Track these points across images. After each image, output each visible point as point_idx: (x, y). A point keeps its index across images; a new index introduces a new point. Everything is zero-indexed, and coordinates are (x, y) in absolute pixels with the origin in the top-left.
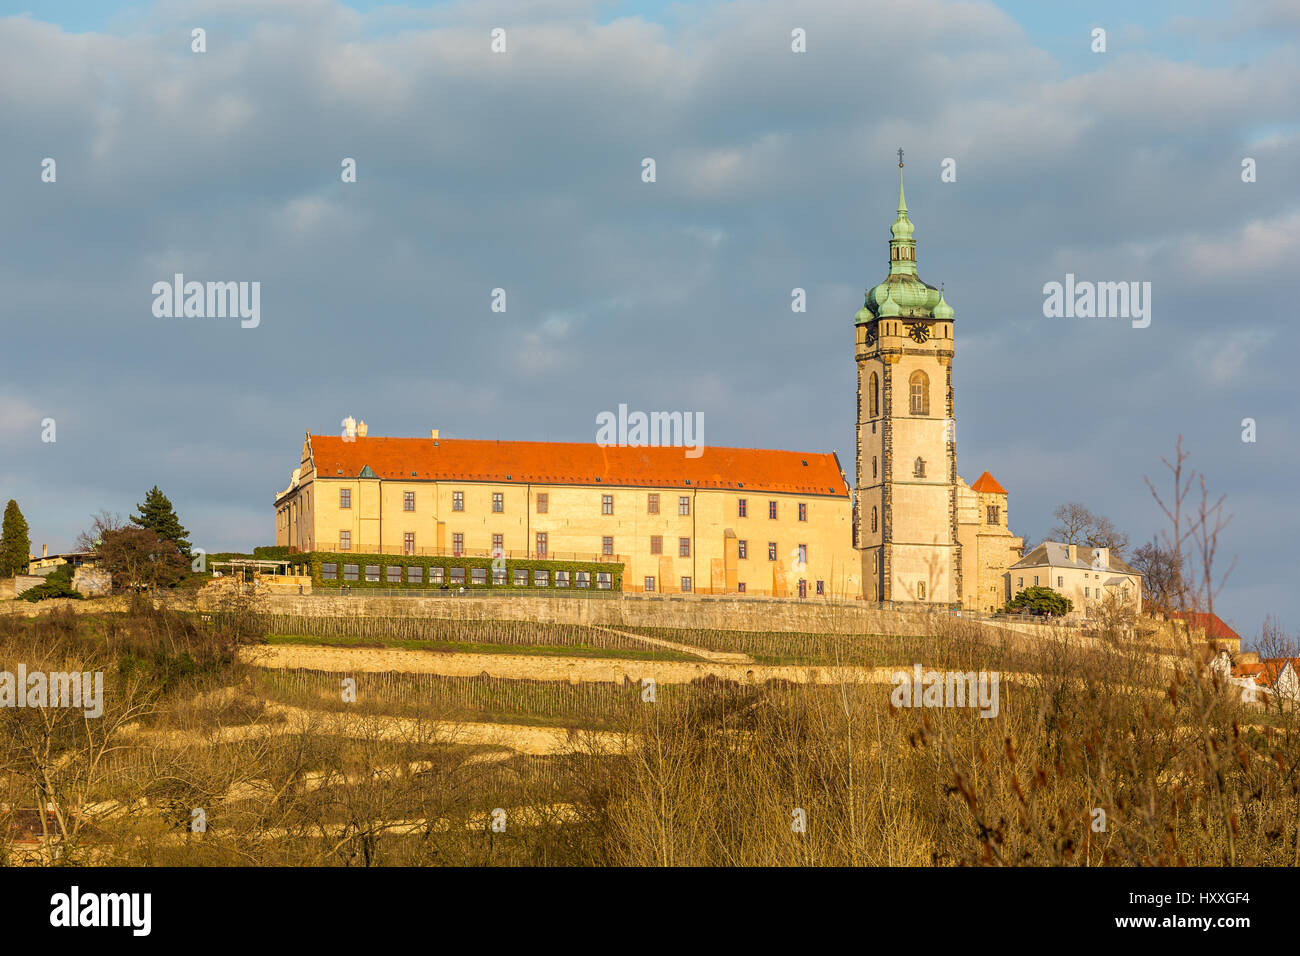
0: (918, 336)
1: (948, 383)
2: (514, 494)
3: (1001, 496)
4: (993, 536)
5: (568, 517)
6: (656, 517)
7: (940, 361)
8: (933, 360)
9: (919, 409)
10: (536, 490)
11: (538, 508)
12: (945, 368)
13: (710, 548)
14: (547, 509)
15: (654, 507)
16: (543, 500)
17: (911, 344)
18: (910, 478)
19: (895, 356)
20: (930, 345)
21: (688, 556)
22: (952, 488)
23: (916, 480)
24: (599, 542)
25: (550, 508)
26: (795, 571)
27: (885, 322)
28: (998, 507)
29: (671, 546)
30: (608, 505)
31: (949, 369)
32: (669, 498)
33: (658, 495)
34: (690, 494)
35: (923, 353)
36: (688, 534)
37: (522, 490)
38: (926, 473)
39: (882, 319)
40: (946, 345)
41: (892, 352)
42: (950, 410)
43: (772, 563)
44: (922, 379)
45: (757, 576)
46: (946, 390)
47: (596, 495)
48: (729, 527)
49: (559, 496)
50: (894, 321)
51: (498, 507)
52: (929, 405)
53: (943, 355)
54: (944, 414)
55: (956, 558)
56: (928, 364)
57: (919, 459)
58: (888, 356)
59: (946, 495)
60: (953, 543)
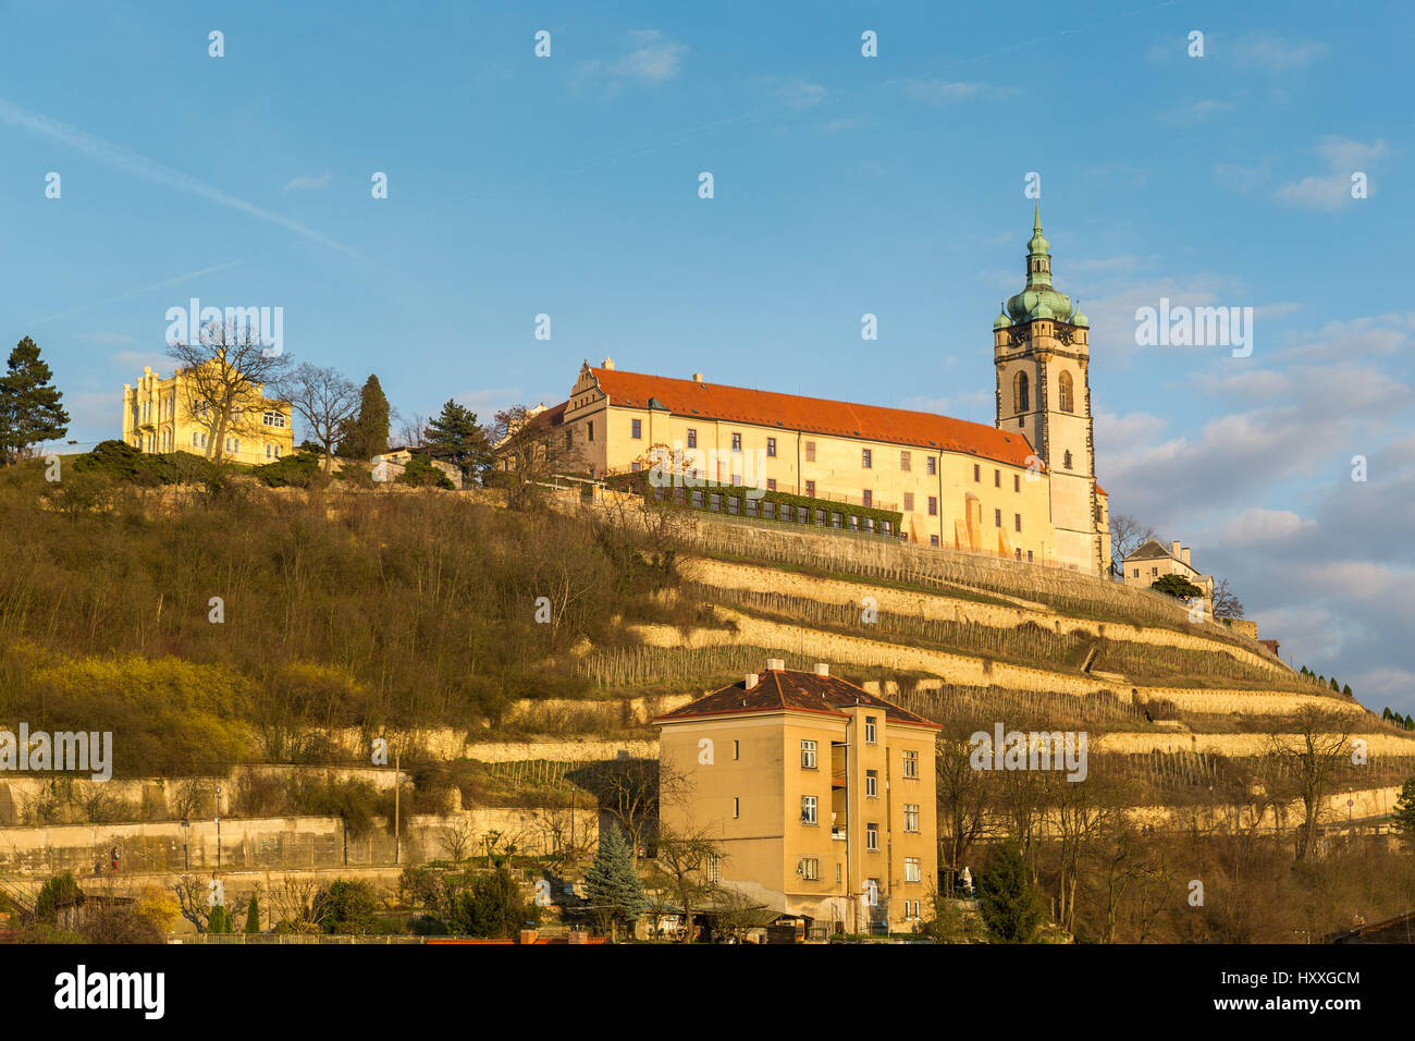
0: (1066, 339)
1: (1087, 385)
2: (785, 439)
5: (833, 467)
6: (908, 474)
7: (1080, 365)
8: (1075, 362)
9: (1067, 407)
10: (805, 438)
11: (807, 456)
12: (1084, 371)
13: (953, 509)
14: (814, 457)
15: (906, 465)
16: (811, 448)
17: (1059, 346)
18: (1061, 469)
19: (1049, 355)
20: (1073, 349)
21: (935, 514)
22: (1093, 480)
23: (1066, 471)
24: (861, 495)
25: (817, 458)
26: (1014, 540)
27: (1041, 323)
28: (1101, 506)
29: (921, 504)
30: (868, 457)
31: (1086, 372)
32: (919, 456)
33: (909, 453)
34: (936, 454)
35: (1069, 355)
36: (935, 494)
37: (793, 436)
38: (1073, 465)
39: (1037, 320)
40: (1085, 350)
41: (1048, 351)
42: (1089, 410)
43: (998, 528)
44: (1066, 378)
45: (988, 540)
46: (1084, 392)
47: (856, 448)
48: (968, 490)
49: (827, 446)
50: (1048, 323)
51: (772, 452)
52: (1072, 403)
53: (1082, 358)
54: (1084, 413)
55: (1098, 545)
56: (1072, 366)
57: (1067, 451)
58: (1043, 354)
59: (1086, 486)
60: (1094, 531)
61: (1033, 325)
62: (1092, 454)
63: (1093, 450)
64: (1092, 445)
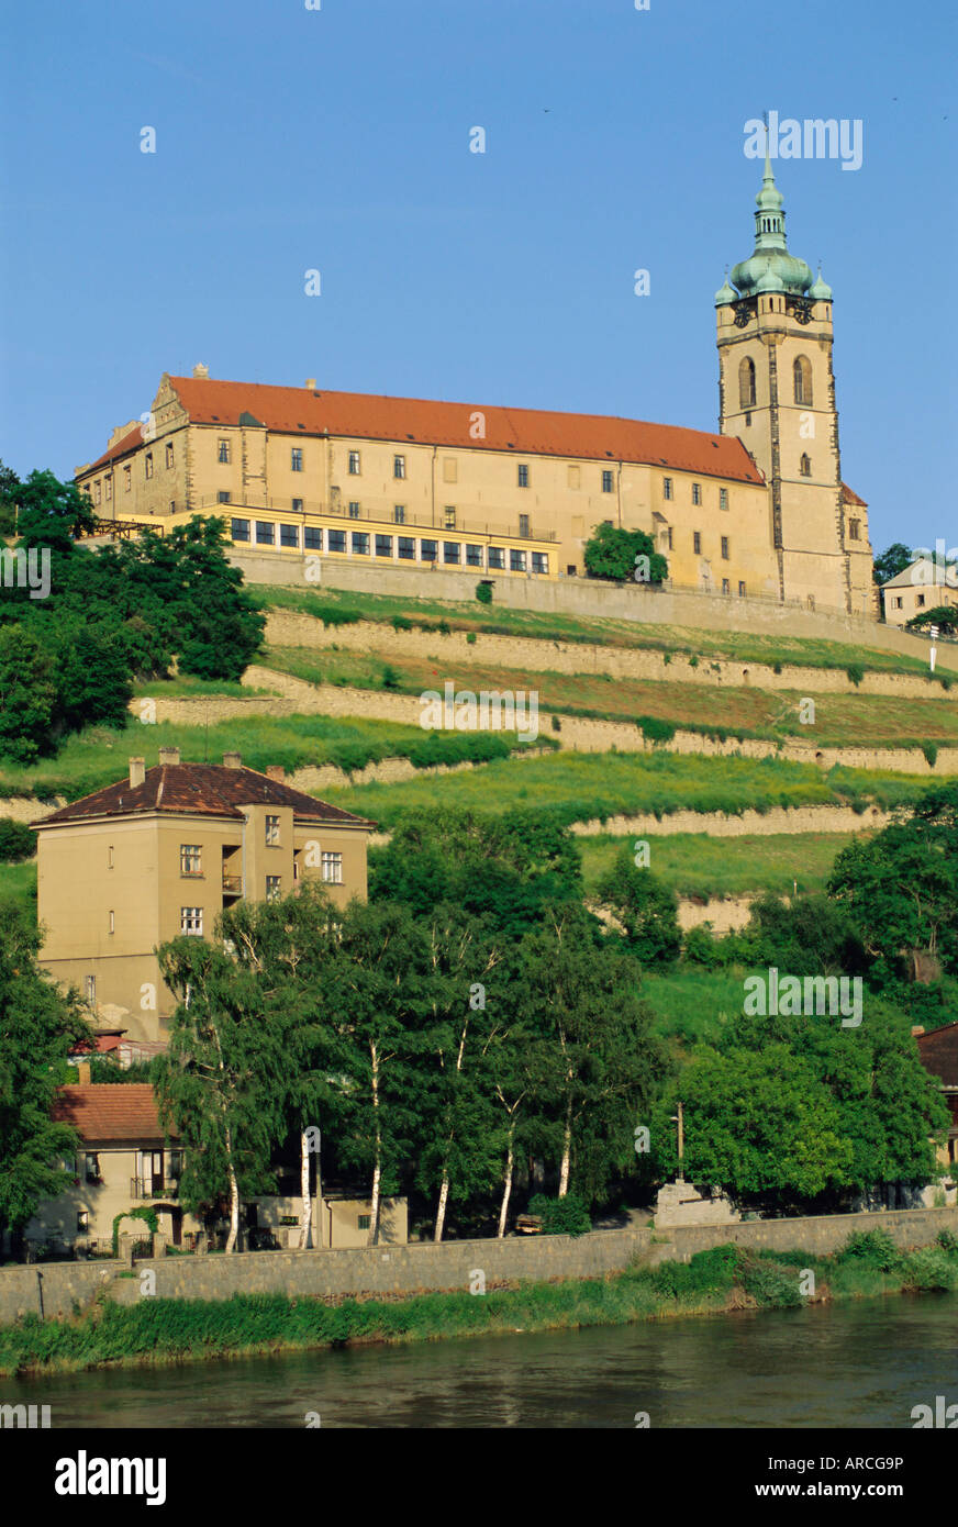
0: (801, 317)
1: (830, 372)
2: (418, 456)
3: (861, 508)
4: (857, 553)
5: (479, 489)
6: (576, 493)
7: (822, 347)
8: (815, 345)
9: (803, 398)
10: (444, 453)
12: (827, 354)
15: (574, 482)
16: (451, 465)
17: (794, 324)
18: (797, 476)
19: (780, 336)
20: (811, 327)
22: (839, 490)
23: (803, 479)
24: (516, 520)
25: (459, 479)
27: (769, 296)
28: (859, 520)
30: (523, 476)
31: (830, 356)
32: (592, 471)
33: (578, 467)
34: (613, 467)
35: (806, 336)
36: (612, 516)
38: (812, 471)
39: (764, 294)
40: (828, 329)
41: (778, 331)
42: (833, 402)
44: (804, 365)
46: (828, 380)
47: (513, 463)
48: (656, 510)
50: (778, 296)
52: (811, 395)
53: (826, 339)
54: (827, 407)
55: (844, 569)
56: (811, 348)
57: (804, 455)
58: (772, 335)
59: (832, 497)
60: (840, 552)
61: (760, 298)
62: (838, 457)
63: (839, 451)
64: (837, 446)
